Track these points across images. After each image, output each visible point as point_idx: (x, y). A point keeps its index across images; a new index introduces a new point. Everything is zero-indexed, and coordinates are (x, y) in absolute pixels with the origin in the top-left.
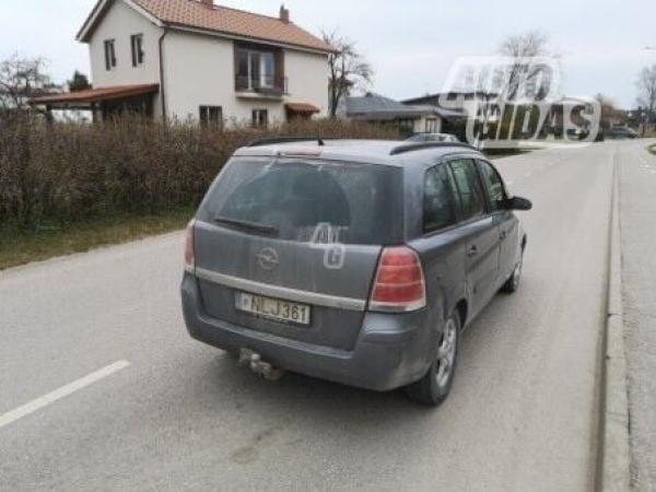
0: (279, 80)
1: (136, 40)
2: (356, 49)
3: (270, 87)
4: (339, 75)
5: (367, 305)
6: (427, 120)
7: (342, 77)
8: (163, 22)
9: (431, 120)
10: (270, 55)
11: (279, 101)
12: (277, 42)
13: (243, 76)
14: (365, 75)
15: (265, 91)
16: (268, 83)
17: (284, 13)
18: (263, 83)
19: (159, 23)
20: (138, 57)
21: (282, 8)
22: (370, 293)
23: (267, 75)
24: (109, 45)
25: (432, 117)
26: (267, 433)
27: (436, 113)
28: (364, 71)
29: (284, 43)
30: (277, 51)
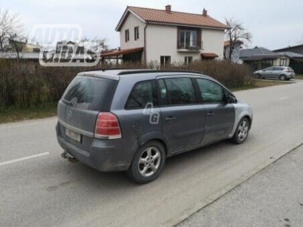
0: (199, 43)
1: (136, 29)
2: (243, 26)
3: (194, 46)
4: (233, 39)
5: (94, 136)
6: (281, 59)
7: (235, 40)
8: (146, 21)
9: (284, 59)
10: (195, 32)
11: (198, 53)
12: (199, 25)
13: (182, 42)
14: (247, 38)
15: (191, 48)
16: (193, 44)
17: (205, 12)
18: (191, 44)
19: (144, 21)
20: (137, 37)
21: (204, 10)
22: (94, 131)
23: (193, 41)
24: (127, 32)
25: (284, 58)
26: (68, 183)
27: (287, 56)
28: (248, 36)
29: (202, 26)
30: (198, 30)
